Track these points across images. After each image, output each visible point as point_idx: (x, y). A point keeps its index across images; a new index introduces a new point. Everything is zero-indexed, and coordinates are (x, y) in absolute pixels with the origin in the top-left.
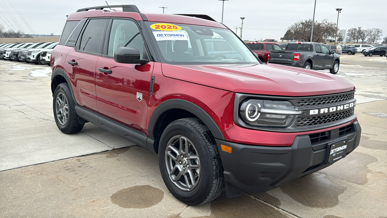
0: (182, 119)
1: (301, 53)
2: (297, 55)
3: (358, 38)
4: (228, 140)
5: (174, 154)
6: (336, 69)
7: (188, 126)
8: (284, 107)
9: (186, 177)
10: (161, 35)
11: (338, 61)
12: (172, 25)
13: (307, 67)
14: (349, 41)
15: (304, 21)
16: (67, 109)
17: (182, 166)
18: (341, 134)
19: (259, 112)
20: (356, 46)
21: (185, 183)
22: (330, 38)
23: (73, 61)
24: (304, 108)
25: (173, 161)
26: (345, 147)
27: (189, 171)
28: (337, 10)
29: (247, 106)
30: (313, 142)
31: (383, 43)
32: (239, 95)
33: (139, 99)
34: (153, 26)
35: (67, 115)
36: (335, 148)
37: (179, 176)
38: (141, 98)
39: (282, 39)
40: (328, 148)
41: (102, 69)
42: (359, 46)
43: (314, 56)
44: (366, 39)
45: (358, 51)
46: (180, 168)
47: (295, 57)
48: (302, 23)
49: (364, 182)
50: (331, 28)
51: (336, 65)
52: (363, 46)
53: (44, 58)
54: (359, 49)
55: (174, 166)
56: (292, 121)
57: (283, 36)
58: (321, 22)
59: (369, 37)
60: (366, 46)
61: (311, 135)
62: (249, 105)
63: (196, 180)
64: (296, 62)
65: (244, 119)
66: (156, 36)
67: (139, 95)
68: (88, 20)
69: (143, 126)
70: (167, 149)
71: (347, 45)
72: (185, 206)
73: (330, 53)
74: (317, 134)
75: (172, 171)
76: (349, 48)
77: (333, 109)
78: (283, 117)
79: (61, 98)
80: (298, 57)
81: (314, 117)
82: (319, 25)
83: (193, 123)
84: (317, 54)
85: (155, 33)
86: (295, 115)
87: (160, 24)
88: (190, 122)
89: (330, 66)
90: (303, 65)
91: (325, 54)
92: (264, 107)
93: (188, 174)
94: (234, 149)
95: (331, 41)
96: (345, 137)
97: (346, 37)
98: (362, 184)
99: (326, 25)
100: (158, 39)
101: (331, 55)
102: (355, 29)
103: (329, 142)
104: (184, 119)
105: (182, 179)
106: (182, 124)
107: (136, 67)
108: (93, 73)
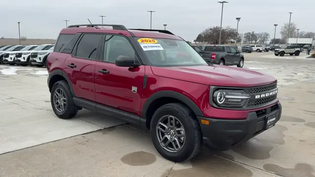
0: (169, 104)
1: (216, 53)
2: (213, 55)
3: (252, 40)
4: (206, 116)
5: (164, 128)
6: (242, 65)
7: (175, 108)
8: (240, 94)
9: (173, 143)
10: (146, 47)
11: (242, 58)
12: (151, 39)
13: (221, 64)
14: (245, 42)
15: (212, 28)
16: (65, 101)
17: (170, 136)
18: (272, 111)
19: (224, 97)
20: (252, 46)
21: (173, 147)
22: (232, 40)
23: (73, 64)
24: (252, 94)
25: (162, 133)
26: (275, 119)
27: (176, 139)
28: (237, 19)
29: (218, 94)
30: (258, 115)
31: (270, 43)
32: (212, 87)
33: (134, 91)
34: (139, 41)
35: (65, 105)
36: (270, 119)
37: (167, 143)
38: (136, 90)
39: (194, 41)
40: (266, 120)
41: (101, 70)
42: (254, 46)
43: (226, 55)
44: (258, 41)
45: (254, 50)
46: (168, 137)
47: (213, 56)
48: (211, 29)
49: (282, 143)
50: (233, 33)
51: (241, 62)
52: (257, 46)
53: (6, 59)
54: (255, 48)
55: (163, 136)
56: (245, 103)
57: (195, 39)
58: (225, 28)
59: (260, 39)
60: (259, 46)
61: (257, 112)
62: (219, 93)
63: (181, 144)
64: (213, 60)
65: (216, 103)
66: (142, 47)
67: (134, 89)
68: (82, 35)
69: (137, 110)
70: (158, 125)
71: (244, 45)
72: (174, 163)
73: (237, 53)
74: (259, 111)
75: (162, 141)
76: (247, 47)
77: (267, 95)
78: (240, 100)
79: (59, 92)
80: (214, 56)
81: (258, 100)
82: (224, 30)
83: (178, 106)
84: (227, 54)
85: (142, 46)
86: (247, 99)
87: (144, 39)
88: (176, 105)
89: (237, 62)
90: (218, 62)
91: (233, 54)
92: (227, 94)
93: (175, 141)
94: (210, 122)
95: (232, 42)
96: (274, 112)
97: (243, 39)
98: (282, 144)
99: (229, 31)
100: (145, 49)
101: (238, 54)
102: (249, 33)
103: (266, 116)
104: (171, 104)
105: (170, 145)
106: (170, 107)
107: (130, 69)
108: (91, 73)
